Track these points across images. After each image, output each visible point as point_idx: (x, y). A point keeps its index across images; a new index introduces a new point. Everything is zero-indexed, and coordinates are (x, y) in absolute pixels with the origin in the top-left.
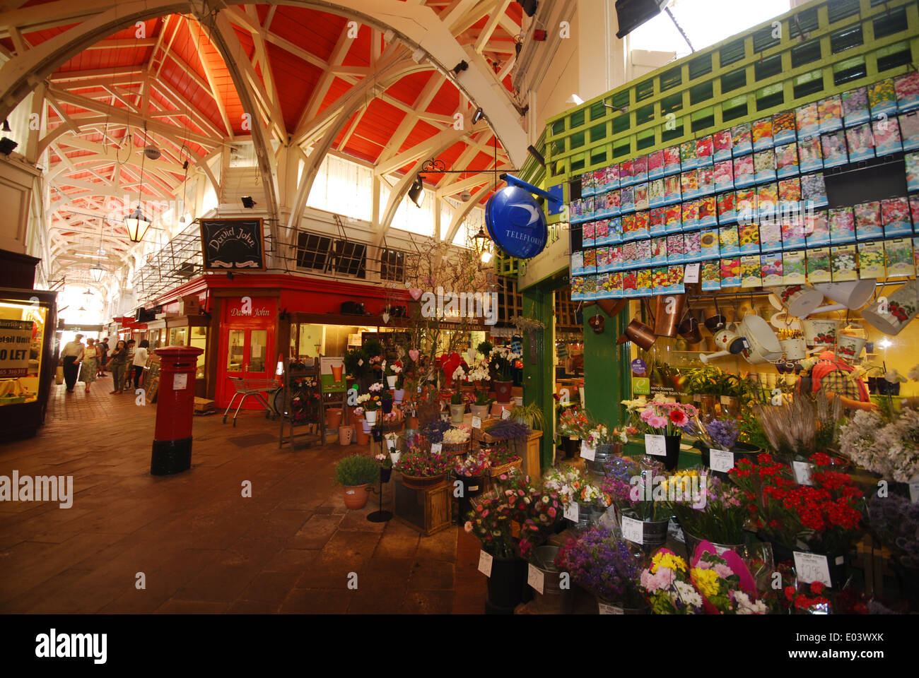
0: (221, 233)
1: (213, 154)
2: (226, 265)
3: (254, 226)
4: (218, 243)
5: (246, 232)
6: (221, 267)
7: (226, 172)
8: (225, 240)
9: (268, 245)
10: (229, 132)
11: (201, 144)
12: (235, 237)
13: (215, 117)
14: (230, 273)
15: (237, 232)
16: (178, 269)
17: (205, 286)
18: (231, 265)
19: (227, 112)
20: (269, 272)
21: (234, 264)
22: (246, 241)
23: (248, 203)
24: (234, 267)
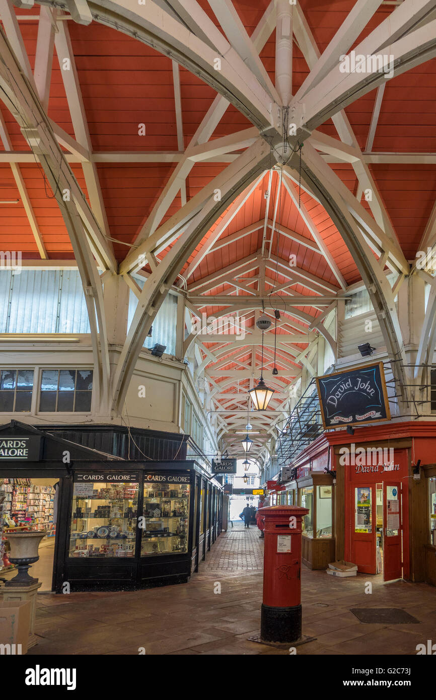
0: (338, 387)
1: (327, 311)
2: (346, 420)
3: (373, 373)
4: (335, 399)
5: (364, 381)
6: (341, 423)
7: (341, 325)
8: (343, 393)
9: (390, 392)
10: (341, 285)
11: (313, 306)
12: (353, 389)
13: (327, 275)
14: (350, 428)
15: (355, 383)
16: (303, 431)
17: (327, 445)
18: (351, 419)
19: (337, 264)
20: (394, 421)
21: (354, 417)
22: (365, 391)
23: (366, 350)
24: (354, 421)
